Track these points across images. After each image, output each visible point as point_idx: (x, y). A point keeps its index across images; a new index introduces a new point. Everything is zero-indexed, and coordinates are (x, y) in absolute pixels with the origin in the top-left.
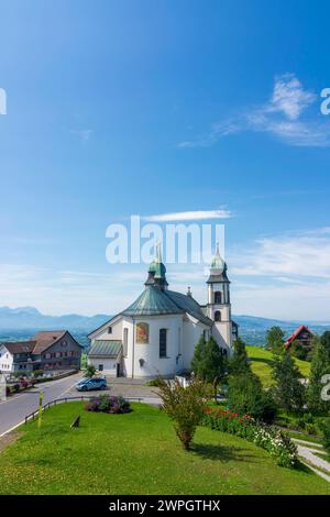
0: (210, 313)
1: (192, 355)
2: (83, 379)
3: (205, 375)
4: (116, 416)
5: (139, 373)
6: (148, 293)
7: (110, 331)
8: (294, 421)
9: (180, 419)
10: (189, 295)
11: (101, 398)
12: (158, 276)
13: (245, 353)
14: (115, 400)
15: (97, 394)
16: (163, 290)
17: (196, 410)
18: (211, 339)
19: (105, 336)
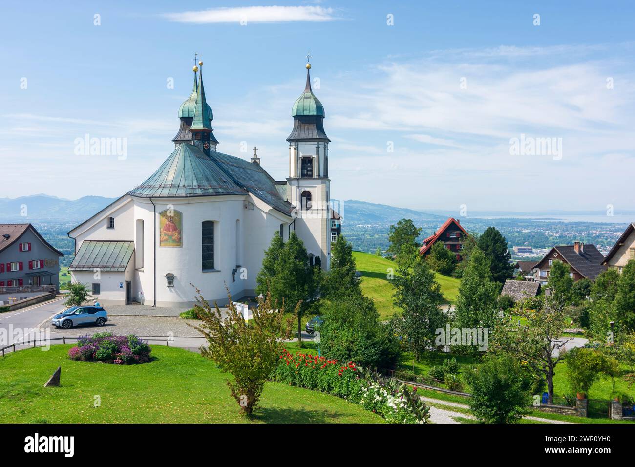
0: (292, 194)
1: (260, 267)
2: (64, 309)
3: (284, 300)
4: (126, 367)
5: (166, 297)
6: (179, 159)
7: (111, 224)
8: (427, 371)
9: (238, 370)
10: (256, 163)
11: (99, 340)
12: (197, 125)
13: (352, 263)
14: (124, 341)
15: (91, 333)
16: (207, 152)
17: (265, 354)
18: (294, 238)
19: (102, 233)
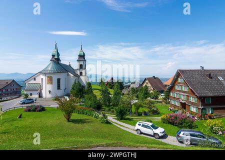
0: (78, 73)
1: (71, 89)
2: (23, 100)
3: (76, 95)
5: (49, 96)
6: (52, 64)
7: (35, 79)
8: (107, 109)
9: (65, 111)
10: (70, 65)
11: (32, 106)
12: (56, 57)
13: (91, 87)
14: (38, 106)
15: (30, 105)
16: (58, 63)
17: (72, 107)
18: (78, 82)
19: (33, 81)
